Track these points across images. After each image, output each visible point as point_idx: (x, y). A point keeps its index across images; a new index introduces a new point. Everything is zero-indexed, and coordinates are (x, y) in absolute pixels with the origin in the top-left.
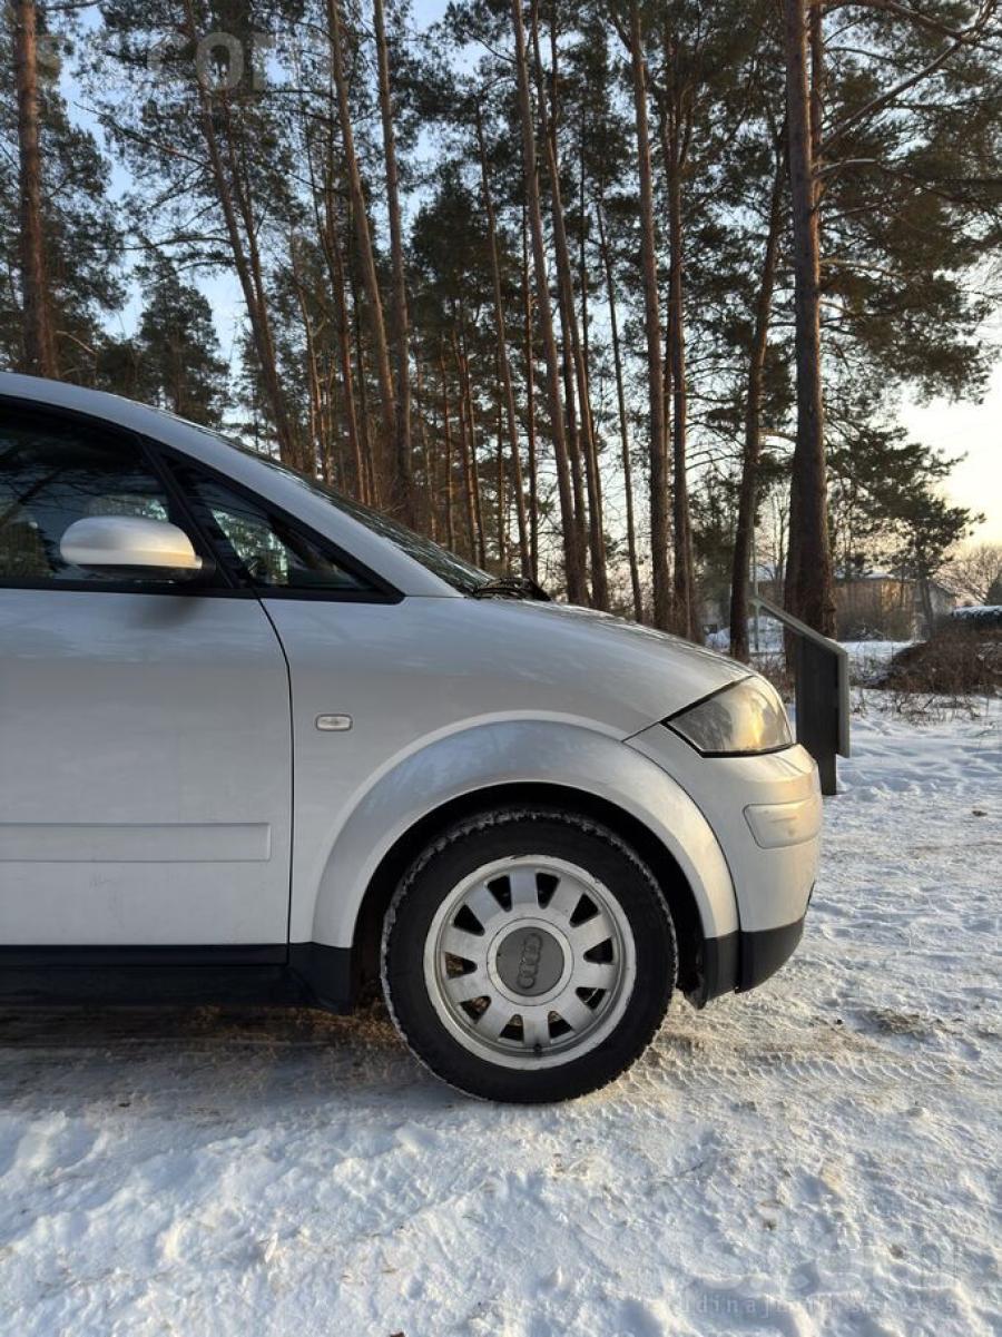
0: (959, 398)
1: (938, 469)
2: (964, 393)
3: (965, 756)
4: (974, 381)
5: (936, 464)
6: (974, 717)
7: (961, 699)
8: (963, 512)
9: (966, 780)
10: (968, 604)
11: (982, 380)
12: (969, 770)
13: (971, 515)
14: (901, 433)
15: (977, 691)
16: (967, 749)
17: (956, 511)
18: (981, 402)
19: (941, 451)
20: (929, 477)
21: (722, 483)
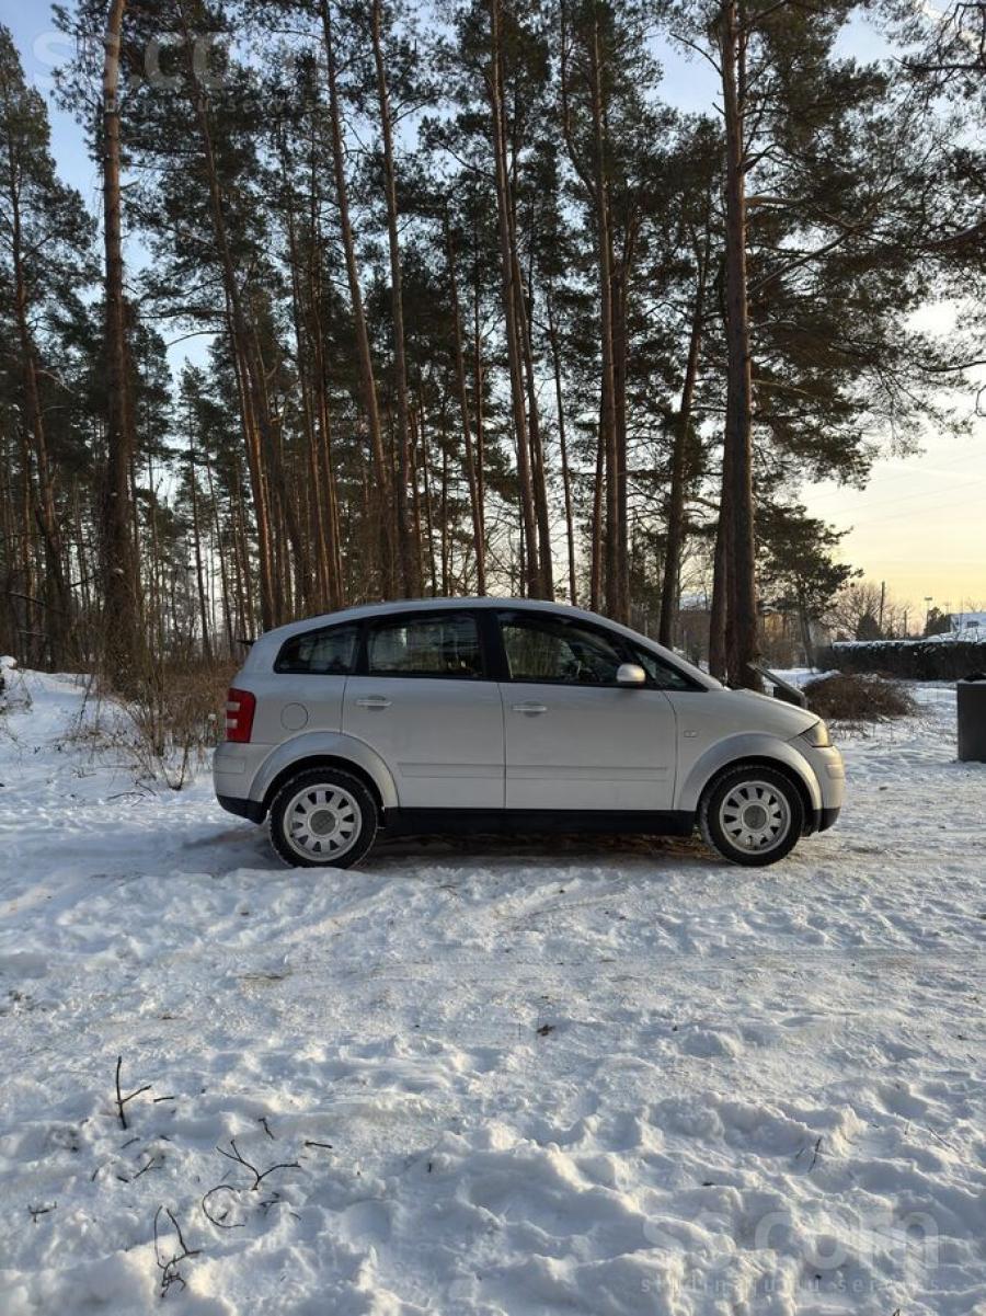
0: (845, 482)
1: (830, 539)
2: (850, 478)
3: (867, 761)
4: (859, 472)
5: (829, 534)
6: (865, 736)
7: (856, 724)
8: (846, 567)
9: (871, 774)
10: (841, 637)
11: (865, 472)
12: (872, 769)
13: (853, 570)
14: (801, 509)
15: (864, 718)
16: (867, 757)
17: (840, 567)
18: (864, 488)
19: (833, 526)
20: (823, 545)
21: (644, 534)
